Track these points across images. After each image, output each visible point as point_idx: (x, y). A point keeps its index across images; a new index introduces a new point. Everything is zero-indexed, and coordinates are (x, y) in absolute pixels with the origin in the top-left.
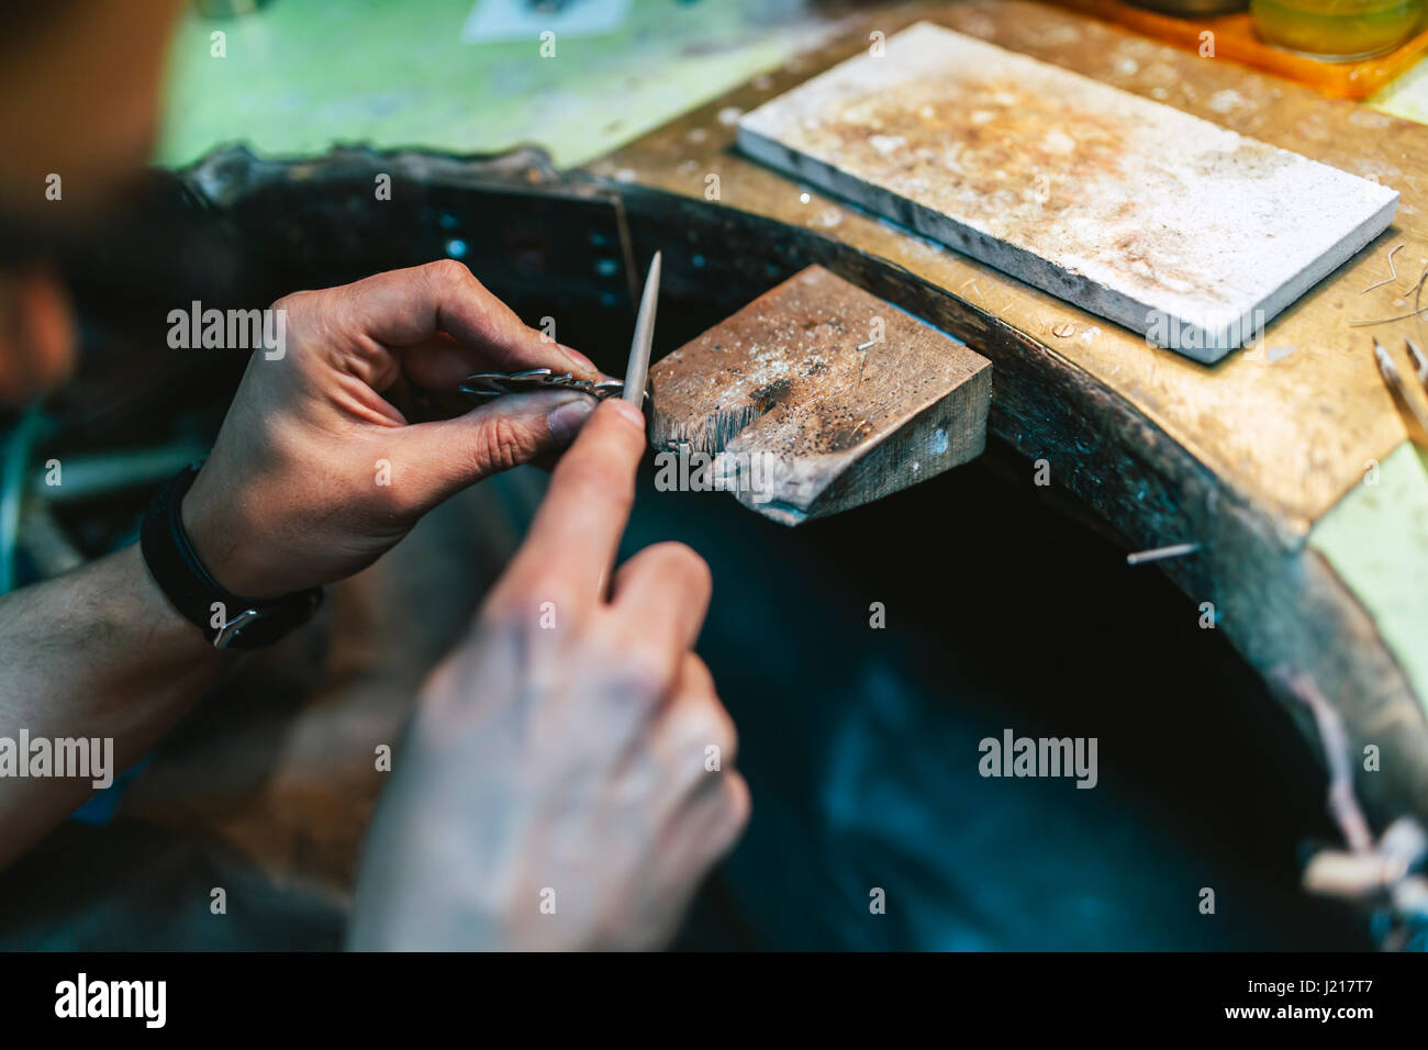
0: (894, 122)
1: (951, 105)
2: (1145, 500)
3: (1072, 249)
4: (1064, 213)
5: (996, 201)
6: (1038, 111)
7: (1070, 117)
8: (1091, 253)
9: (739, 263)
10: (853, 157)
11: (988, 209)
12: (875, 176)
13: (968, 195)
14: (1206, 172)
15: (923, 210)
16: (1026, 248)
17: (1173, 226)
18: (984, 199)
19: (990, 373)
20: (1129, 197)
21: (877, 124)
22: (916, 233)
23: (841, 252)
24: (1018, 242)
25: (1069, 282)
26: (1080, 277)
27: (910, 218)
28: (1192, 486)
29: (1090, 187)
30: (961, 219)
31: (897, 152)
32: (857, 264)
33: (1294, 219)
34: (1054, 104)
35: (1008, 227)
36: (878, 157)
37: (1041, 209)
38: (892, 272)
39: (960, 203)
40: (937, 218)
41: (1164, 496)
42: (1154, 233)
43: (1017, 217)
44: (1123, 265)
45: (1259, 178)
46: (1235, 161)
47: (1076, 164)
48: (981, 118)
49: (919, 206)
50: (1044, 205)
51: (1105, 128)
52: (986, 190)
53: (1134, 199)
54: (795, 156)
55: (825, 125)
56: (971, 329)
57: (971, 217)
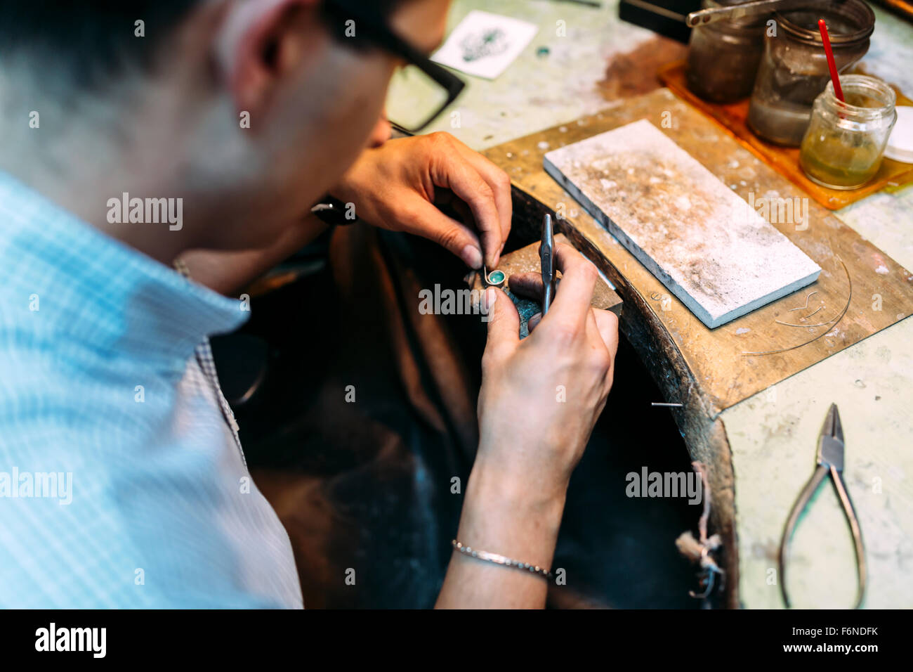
0: (616, 172)
1: (644, 170)
2: (669, 379)
3: (670, 261)
4: (673, 242)
5: (646, 227)
6: (681, 184)
7: (694, 191)
8: (677, 265)
9: (529, 220)
10: (590, 188)
11: (641, 230)
12: (597, 200)
13: (635, 221)
14: (743, 236)
15: (613, 224)
16: (650, 255)
17: (717, 260)
18: (641, 225)
19: (621, 306)
20: (704, 240)
21: (606, 172)
22: (609, 231)
23: (573, 231)
24: (648, 251)
25: (664, 276)
26: (668, 275)
27: (606, 223)
28: (685, 380)
29: (689, 231)
30: (628, 234)
31: (611, 189)
32: (579, 239)
33: (771, 271)
34: (689, 181)
35: (646, 242)
36: (601, 191)
37: (664, 237)
38: (593, 248)
39: (630, 224)
40: (617, 229)
41: (675, 380)
42: (708, 262)
43: (652, 238)
44: (688, 274)
45: (765, 245)
46: (758, 234)
47: (688, 217)
48: (654, 181)
49: (612, 222)
50: (666, 235)
51: (707, 201)
52: (643, 220)
53: (706, 242)
54: (565, 179)
55: (582, 166)
56: (619, 283)
57: (632, 233)
